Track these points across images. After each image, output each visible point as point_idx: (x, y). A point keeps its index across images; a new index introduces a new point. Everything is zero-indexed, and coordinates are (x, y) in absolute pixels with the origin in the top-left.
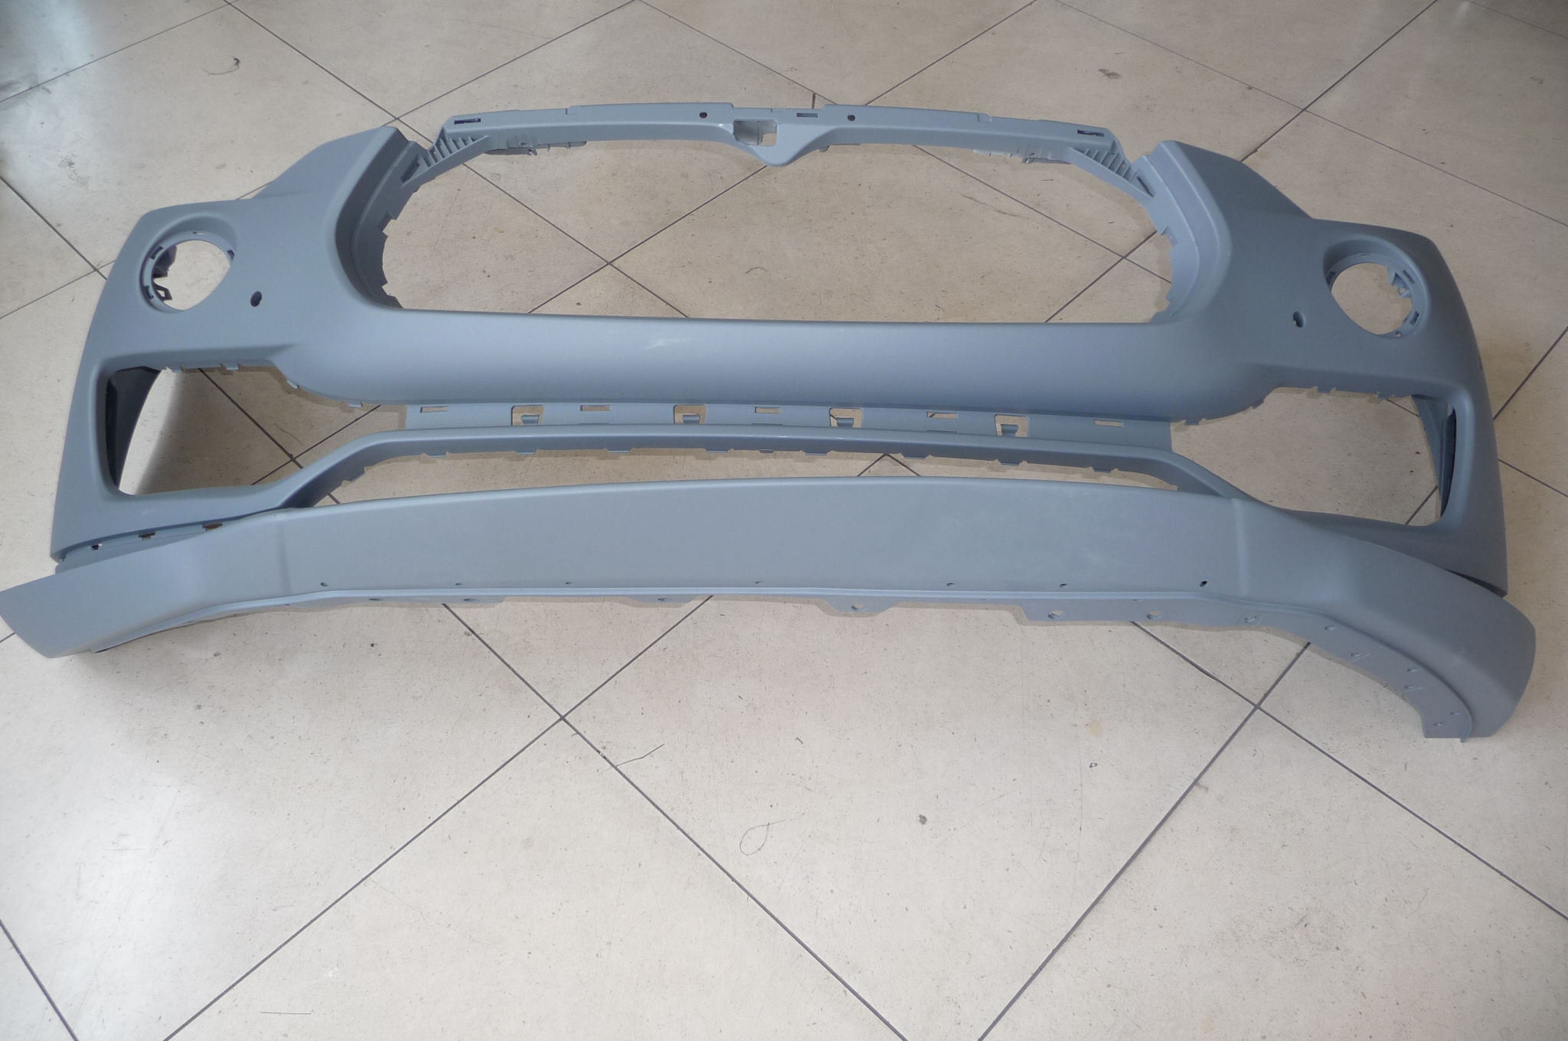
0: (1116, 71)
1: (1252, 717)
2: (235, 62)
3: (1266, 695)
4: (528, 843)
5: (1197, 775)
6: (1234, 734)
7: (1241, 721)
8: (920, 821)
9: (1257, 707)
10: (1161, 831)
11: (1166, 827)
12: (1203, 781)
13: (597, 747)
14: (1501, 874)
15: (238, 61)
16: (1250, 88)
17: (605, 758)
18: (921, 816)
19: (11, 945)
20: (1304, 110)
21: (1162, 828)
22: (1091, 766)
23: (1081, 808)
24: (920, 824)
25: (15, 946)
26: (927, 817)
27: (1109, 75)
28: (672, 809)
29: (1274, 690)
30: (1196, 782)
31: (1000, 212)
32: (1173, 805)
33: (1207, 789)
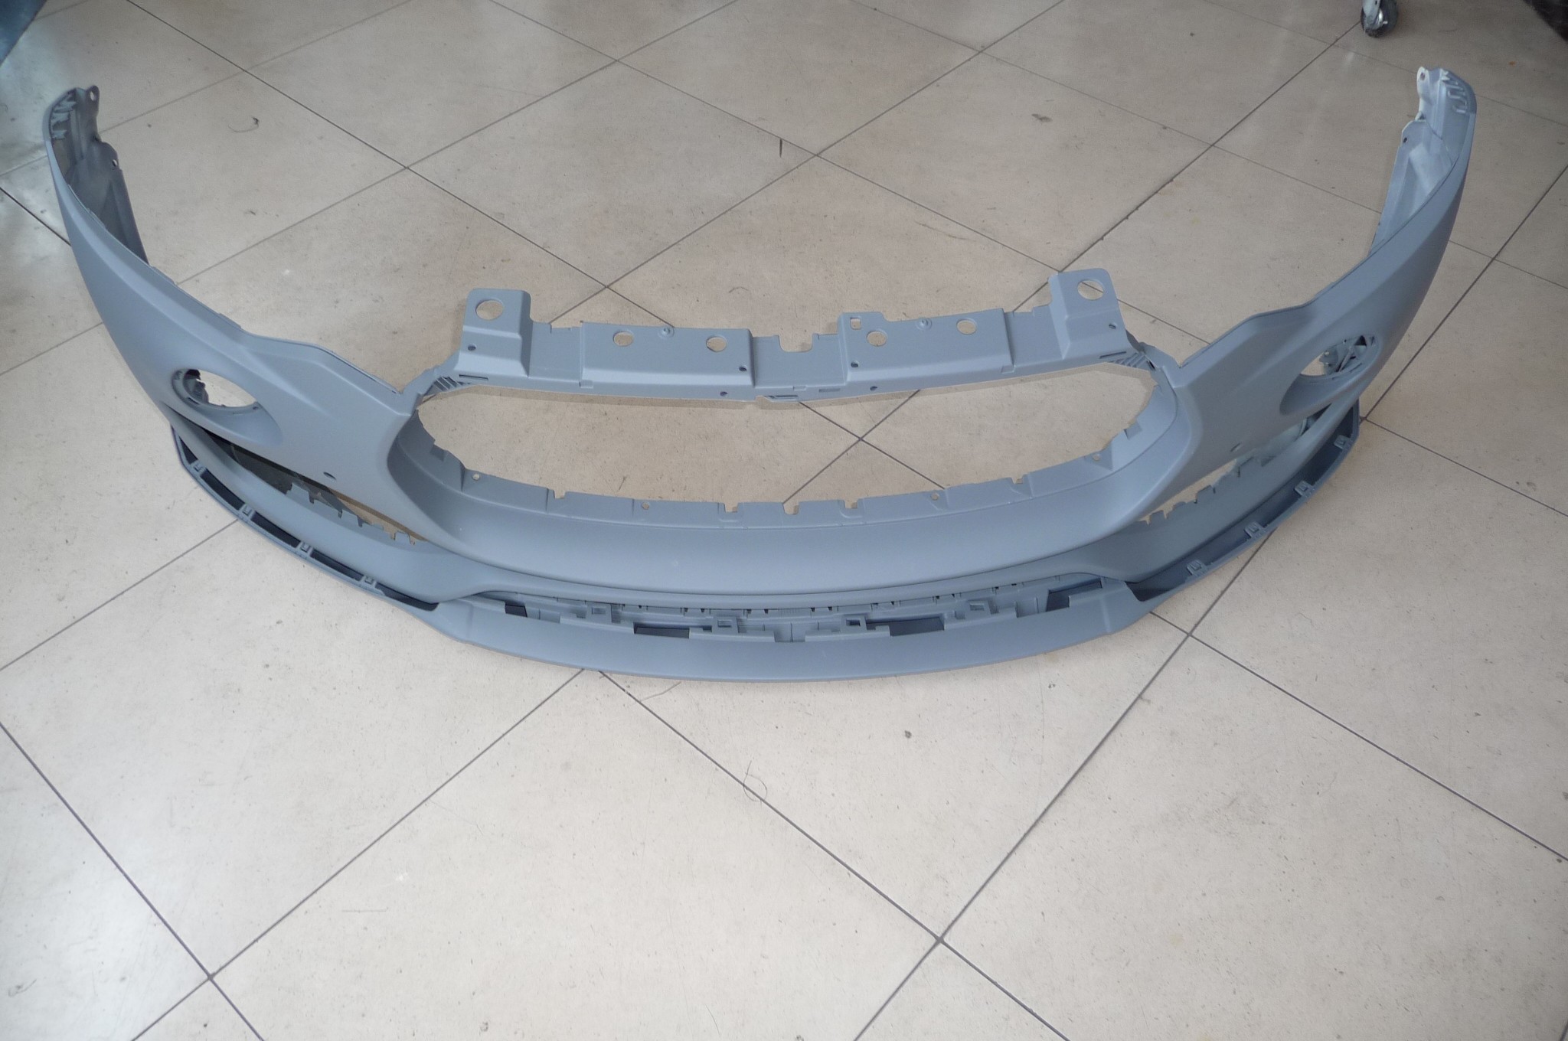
0: (1048, 116)
1: (1186, 643)
2: (255, 121)
3: (1196, 625)
4: (567, 766)
5: (1140, 691)
6: (1171, 657)
7: (1176, 646)
8: (906, 736)
9: (1189, 634)
10: (1111, 737)
11: (1116, 733)
12: (1146, 695)
13: (622, 687)
14: (1398, 759)
15: (257, 121)
16: (1165, 128)
17: (630, 695)
18: (906, 732)
19: (114, 866)
20: (1213, 145)
21: (1113, 734)
22: (1050, 687)
23: (1043, 720)
24: (906, 739)
25: (118, 867)
26: (911, 732)
27: (1041, 119)
28: (691, 734)
29: (1203, 621)
30: (1140, 696)
31: (949, 236)
32: (1120, 715)
33: (1149, 701)
